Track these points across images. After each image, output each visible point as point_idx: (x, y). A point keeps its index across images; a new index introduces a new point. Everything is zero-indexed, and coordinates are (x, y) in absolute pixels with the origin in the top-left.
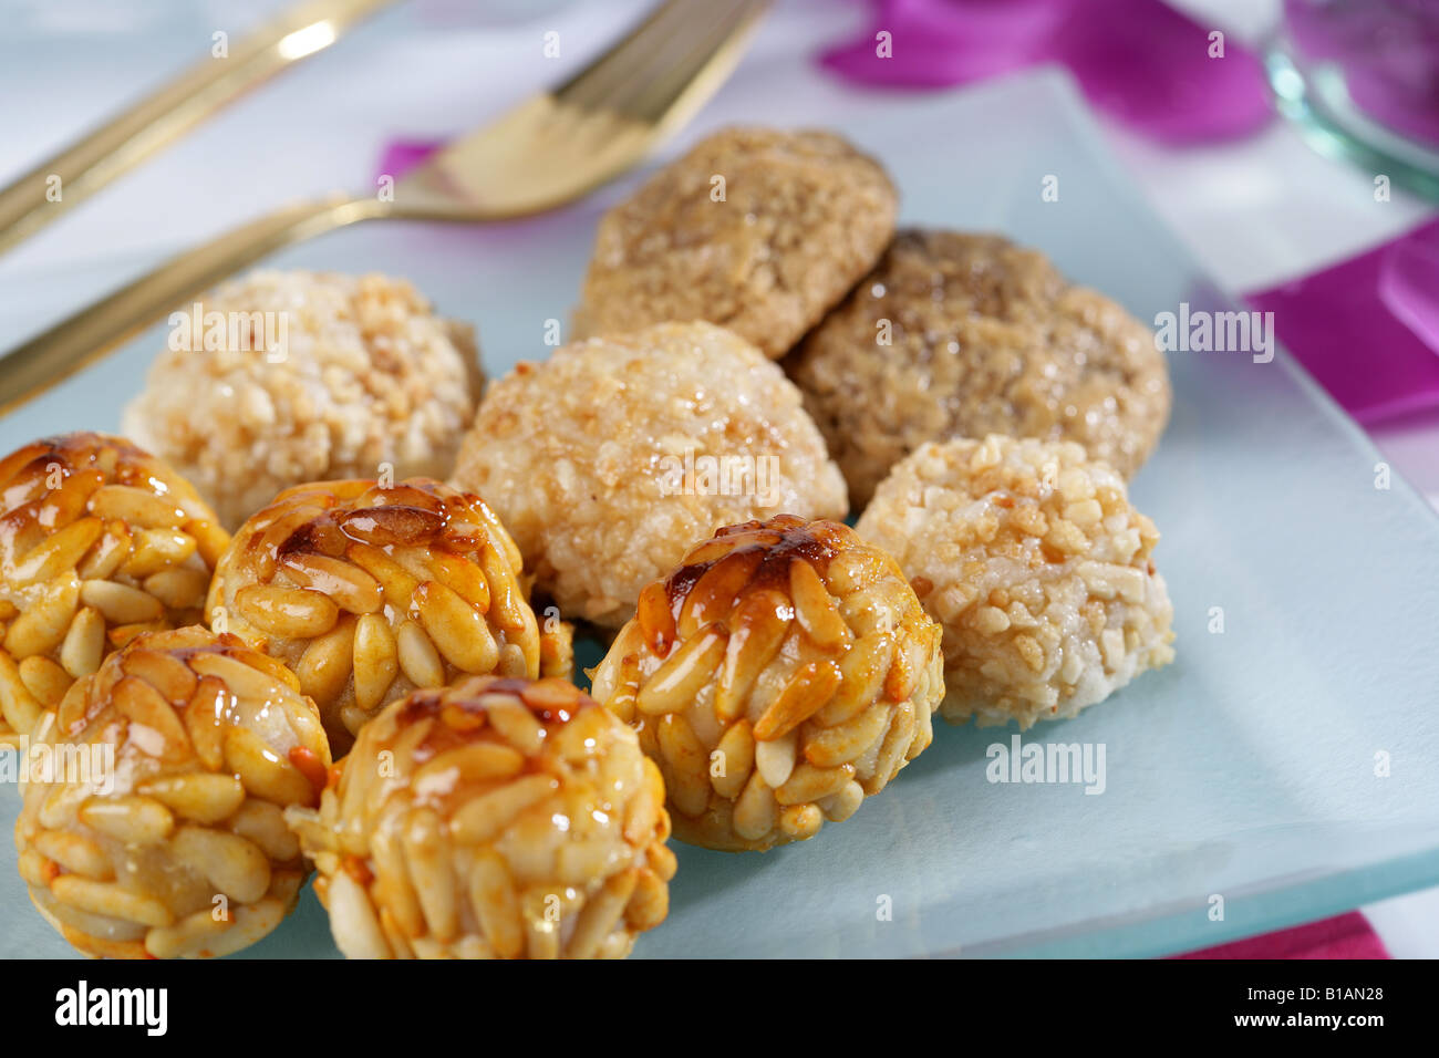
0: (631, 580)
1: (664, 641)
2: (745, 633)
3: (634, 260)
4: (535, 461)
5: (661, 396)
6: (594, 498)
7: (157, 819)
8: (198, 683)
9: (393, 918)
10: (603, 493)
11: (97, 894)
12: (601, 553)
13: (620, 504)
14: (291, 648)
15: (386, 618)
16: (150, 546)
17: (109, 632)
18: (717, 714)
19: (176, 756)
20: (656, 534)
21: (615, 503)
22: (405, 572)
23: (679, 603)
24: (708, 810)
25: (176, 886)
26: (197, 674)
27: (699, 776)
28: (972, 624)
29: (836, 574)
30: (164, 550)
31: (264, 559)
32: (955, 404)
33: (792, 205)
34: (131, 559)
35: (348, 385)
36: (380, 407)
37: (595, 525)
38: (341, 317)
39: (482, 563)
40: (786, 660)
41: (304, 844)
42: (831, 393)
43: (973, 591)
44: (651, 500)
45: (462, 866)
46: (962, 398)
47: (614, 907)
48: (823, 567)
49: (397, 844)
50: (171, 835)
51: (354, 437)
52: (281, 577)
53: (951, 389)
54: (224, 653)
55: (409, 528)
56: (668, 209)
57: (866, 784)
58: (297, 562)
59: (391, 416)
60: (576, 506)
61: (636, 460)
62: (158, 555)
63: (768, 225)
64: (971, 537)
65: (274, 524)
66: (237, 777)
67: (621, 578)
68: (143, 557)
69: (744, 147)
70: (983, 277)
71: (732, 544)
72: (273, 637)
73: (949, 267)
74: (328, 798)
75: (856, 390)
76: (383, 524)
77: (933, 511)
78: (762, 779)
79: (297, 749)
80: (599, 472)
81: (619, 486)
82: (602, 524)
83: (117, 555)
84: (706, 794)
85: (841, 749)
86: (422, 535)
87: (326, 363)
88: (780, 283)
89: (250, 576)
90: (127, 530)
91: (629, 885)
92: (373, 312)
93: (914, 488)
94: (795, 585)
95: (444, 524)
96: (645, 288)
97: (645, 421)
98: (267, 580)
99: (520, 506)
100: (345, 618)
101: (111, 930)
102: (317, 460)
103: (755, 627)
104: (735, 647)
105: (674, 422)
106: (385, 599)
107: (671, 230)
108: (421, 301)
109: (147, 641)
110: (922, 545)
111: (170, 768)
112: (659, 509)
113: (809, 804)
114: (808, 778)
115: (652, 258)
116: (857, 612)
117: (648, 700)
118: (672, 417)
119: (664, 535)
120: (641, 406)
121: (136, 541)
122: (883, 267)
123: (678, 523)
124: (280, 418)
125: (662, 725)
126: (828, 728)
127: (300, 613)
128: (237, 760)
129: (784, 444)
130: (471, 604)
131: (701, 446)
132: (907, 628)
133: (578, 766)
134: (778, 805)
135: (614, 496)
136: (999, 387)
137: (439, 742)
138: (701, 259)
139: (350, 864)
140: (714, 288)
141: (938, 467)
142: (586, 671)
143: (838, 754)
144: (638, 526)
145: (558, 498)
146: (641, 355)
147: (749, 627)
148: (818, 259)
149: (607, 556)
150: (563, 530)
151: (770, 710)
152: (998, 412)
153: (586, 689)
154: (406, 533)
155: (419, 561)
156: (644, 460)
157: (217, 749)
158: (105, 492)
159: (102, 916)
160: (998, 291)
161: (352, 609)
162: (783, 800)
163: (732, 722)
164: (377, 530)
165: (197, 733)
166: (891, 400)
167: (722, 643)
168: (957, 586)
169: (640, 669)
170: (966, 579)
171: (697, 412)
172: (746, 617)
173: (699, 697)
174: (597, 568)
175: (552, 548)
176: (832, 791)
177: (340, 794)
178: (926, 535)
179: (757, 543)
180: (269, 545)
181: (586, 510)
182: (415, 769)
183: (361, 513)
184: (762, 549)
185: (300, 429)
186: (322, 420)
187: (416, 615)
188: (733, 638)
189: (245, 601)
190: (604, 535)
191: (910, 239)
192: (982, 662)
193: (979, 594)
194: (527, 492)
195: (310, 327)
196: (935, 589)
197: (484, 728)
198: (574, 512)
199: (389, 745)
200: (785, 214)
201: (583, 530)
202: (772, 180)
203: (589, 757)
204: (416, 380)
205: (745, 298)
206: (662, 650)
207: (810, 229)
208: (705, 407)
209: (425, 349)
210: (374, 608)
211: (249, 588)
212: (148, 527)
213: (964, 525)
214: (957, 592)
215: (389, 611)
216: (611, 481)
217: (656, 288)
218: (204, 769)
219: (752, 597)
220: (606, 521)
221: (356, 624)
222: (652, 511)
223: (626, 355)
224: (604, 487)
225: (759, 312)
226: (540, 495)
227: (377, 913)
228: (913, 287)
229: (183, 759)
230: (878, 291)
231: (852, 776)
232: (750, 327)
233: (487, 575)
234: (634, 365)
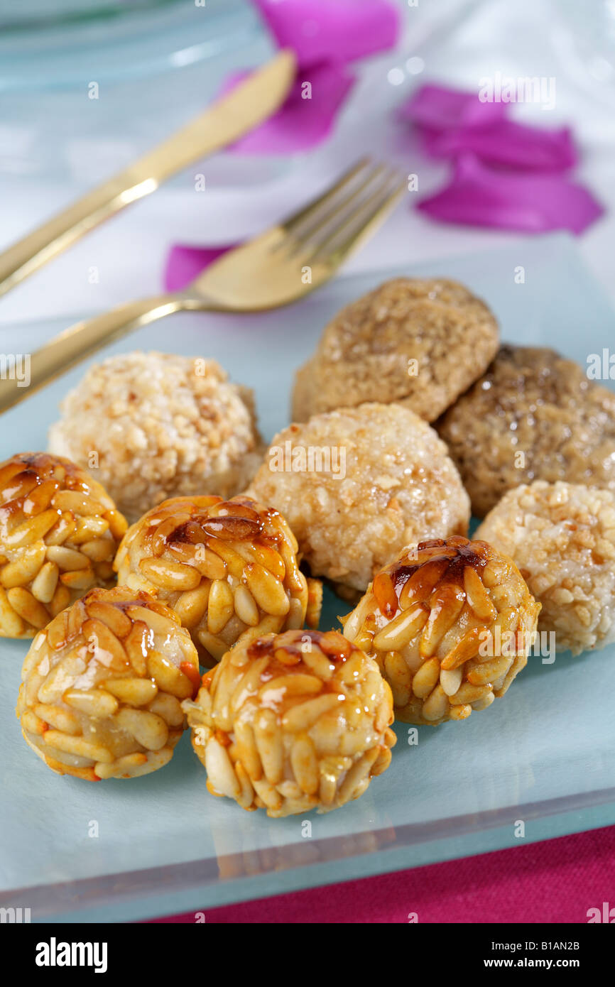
0: (357, 559)
1: (392, 610)
2: (439, 609)
3: (348, 358)
4: (304, 486)
5: (377, 453)
6: (339, 511)
7: (109, 703)
8: (133, 624)
9: (243, 768)
10: (344, 509)
11: (71, 743)
12: (340, 543)
13: (353, 516)
14: (172, 596)
15: (228, 583)
16: (86, 527)
17: (61, 576)
18: (420, 654)
19: (121, 668)
20: (374, 535)
21: (351, 515)
22: (238, 556)
23: (399, 588)
24: (408, 704)
25: (117, 741)
26: (130, 619)
27: (406, 686)
28: (552, 598)
29: (488, 575)
30: (94, 529)
31: (158, 543)
32: (531, 455)
33: (442, 333)
34: (75, 534)
35: (187, 426)
36: (205, 440)
37: (337, 526)
38: (182, 385)
39: (280, 552)
40: (461, 626)
41: (189, 720)
42: (460, 444)
43: (554, 579)
44: (371, 514)
45: (287, 744)
46: (535, 452)
47: (367, 766)
48: (481, 571)
49: (250, 728)
50: (116, 713)
51: (190, 458)
52: (167, 555)
53: (528, 446)
54: (144, 605)
55: (242, 531)
56: (367, 328)
57: (496, 692)
58: (178, 548)
59: (211, 446)
60: (328, 515)
61: (364, 491)
62: (90, 532)
63: (428, 344)
64: (553, 548)
65: (163, 522)
66: (153, 680)
67: (352, 558)
68: (81, 534)
69: (413, 295)
70: (546, 378)
71: (430, 554)
72: (162, 589)
73: (527, 371)
74: (203, 694)
75: (475, 444)
76: (228, 529)
77: (530, 530)
78: (443, 690)
79: (185, 663)
80: (343, 497)
81: (354, 506)
82: (342, 527)
83: (67, 532)
84: (409, 696)
85: (488, 675)
86: (248, 536)
87: (175, 414)
88: (434, 379)
89: (148, 551)
90: (73, 518)
91: (376, 755)
92: (201, 385)
93: (519, 514)
94: (467, 582)
95: (261, 529)
96: (355, 375)
97: (368, 467)
98: (159, 556)
99: (295, 513)
100: (204, 581)
101: (76, 762)
102: (170, 471)
103: (445, 606)
104: (433, 617)
105: (384, 469)
106: (228, 572)
107: (370, 341)
108: (224, 374)
109: (100, 596)
110: (525, 550)
111: (117, 675)
112: (376, 520)
113: (466, 705)
114: (468, 691)
115: (359, 358)
116: (499, 598)
117: (380, 642)
118: (383, 465)
119: (378, 536)
120: (365, 458)
121: (78, 524)
122: (491, 370)
123: (387, 529)
124: (150, 446)
125: (388, 657)
126: (480, 664)
127: (178, 577)
128: (154, 671)
129: (442, 481)
130: (276, 576)
131: (397, 483)
132: (524, 606)
133: (351, 687)
134: (449, 704)
135: (351, 511)
136: (556, 446)
137: (274, 670)
138: (388, 361)
139: (219, 735)
140: (396, 379)
141: (530, 501)
142: (339, 618)
143: (486, 678)
144: (363, 529)
145: (317, 510)
146: (363, 426)
147: (442, 606)
148: (457, 366)
149: (344, 544)
150: (320, 528)
151: (451, 653)
152: (555, 460)
153: (340, 630)
154: (240, 533)
155: (247, 550)
156: (368, 492)
157: (144, 665)
158: (61, 495)
159: (72, 754)
160: (554, 387)
161: (208, 577)
162: (452, 702)
163: (428, 658)
164: (224, 530)
165: (132, 655)
166: (495, 451)
167: (426, 614)
168: (545, 576)
169: (376, 623)
170: (550, 572)
171: (397, 463)
172: (439, 600)
173: (411, 644)
174: (337, 551)
175: (313, 537)
176: (480, 698)
177: (213, 695)
178: (526, 544)
179: (445, 555)
180: (161, 536)
181: (333, 518)
182: (261, 686)
183: (214, 520)
184: (447, 559)
185: (161, 453)
186: (173, 448)
187: (245, 581)
188: (433, 611)
189: (146, 567)
190: (343, 532)
191: (506, 352)
192: (555, 619)
193: (557, 581)
194: (299, 504)
195: (167, 393)
196: (532, 578)
197: (300, 664)
198: (327, 519)
199: (245, 669)
200: (438, 337)
201: (332, 529)
202: (431, 317)
203: (356, 682)
204: (224, 424)
205: (414, 387)
206: (390, 614)
207: (452, 348)
208: (403, 459)
209: (228, 405)
210: (221, 577)
211: (148, 559)
212: (83, 515)
213: (549, 541)
214: (544, 579)
215: (230, 579)
216: (349, 502)
217: (362, 375)
218: (137, 676)
219: (443, 587)
220: (345, 524)
221: (211, 585)
222: (372, 521)
223: (355, 425)
224: (345, 505)
225: (423, 396)
226: (307, 508)
227: (233, 764)
228: (508, 383)
229: (124, 669)
230: (486, 385)
231: (492, 689)
232: (417, 405)
233: (283, 558)
234: (361, 432)
